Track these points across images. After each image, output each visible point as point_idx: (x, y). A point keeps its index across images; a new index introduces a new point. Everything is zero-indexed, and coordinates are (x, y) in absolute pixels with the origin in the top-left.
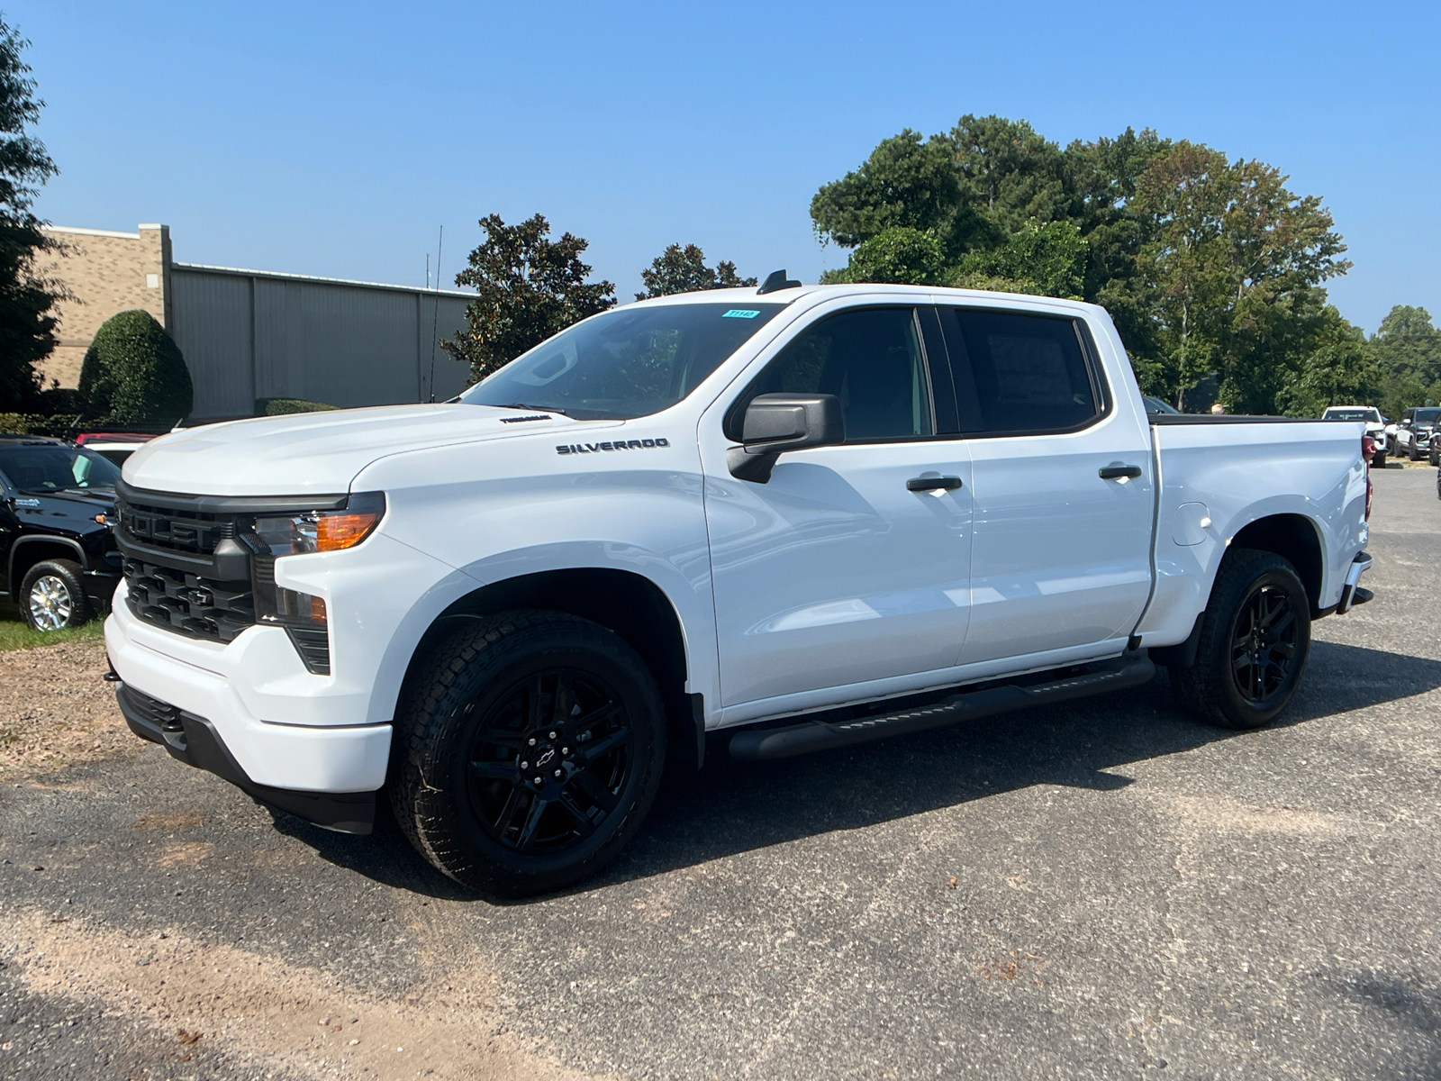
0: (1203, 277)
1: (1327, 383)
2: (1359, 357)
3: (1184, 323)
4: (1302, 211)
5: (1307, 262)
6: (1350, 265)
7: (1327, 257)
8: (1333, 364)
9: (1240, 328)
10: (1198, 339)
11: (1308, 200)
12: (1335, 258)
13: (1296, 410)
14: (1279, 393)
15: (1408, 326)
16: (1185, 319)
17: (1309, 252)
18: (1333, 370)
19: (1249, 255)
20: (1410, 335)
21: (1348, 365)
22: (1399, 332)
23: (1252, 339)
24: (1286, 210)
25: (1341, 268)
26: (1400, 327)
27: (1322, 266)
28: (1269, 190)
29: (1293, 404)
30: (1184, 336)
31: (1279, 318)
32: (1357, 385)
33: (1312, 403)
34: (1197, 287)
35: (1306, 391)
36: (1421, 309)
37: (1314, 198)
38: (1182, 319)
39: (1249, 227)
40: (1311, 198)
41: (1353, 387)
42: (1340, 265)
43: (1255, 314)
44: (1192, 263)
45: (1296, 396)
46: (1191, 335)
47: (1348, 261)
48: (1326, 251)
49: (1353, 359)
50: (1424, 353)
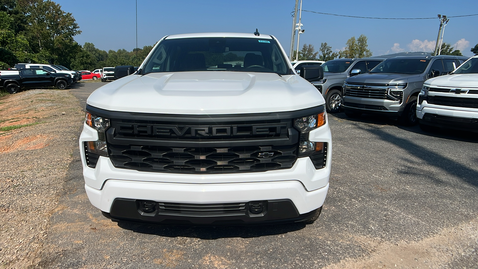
0: (43, 32)
1: (82, 62)
2: (89, 55)
3: (40, 45)
4: (67, 16)
5: (70, 30)
6: (81, 32)
7: (75, 29)
8: (83, 57)
9: (57, 47)
10: (45, 50)
11: (68, 13)
12: (77, 30)
13: (76, 69)
14: (71, 64)
15: (90, 48)
16: (40, 44)
17: (70, 27)
18: (83, 58)
19: (55, 27)
20: (90, 50)
21: (86, 57)
22: (88, 49)
23: (60, 50)
24: (63, 16)
25: (79, 32)
26: (88, 48)
27: (74, 32)
28: (57, 10)
29: (75, 67)
30: (41, 49)
31: (66, 44)
32: (90, 62)
33: (79, 67)
34: (42, 35)
35: (78, 64)
36: (92, 43)
37: (70, 13)
38: (39, 44)
39: (54, 20)
40: (69, 13)
41: (89, 63)
42: (79, 31)
43: (60, 43)
44: (39, 28)
45: (75, 65)
46: (43, 48)
47: (81, 31)
48: (75, 27)
49: (87, 56)
50: (94, 54)
